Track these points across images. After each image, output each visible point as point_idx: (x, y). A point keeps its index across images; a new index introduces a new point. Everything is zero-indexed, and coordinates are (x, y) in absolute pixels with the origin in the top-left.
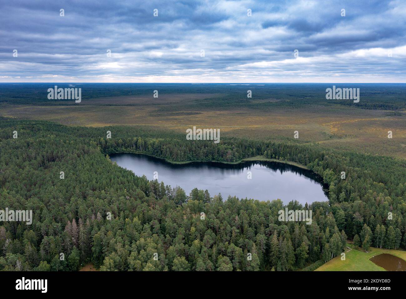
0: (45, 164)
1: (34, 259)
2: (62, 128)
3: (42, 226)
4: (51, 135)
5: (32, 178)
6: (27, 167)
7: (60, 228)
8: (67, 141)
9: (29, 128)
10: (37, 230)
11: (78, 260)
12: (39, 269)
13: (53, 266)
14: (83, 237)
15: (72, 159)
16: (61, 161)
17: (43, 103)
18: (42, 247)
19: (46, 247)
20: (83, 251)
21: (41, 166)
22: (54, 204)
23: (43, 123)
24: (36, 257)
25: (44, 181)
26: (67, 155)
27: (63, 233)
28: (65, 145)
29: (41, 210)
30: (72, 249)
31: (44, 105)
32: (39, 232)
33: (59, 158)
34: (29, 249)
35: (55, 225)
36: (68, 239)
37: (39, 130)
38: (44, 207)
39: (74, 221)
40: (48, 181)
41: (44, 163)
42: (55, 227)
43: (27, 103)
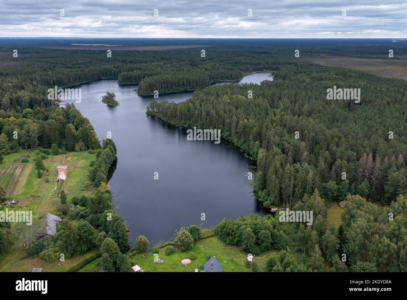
0: (350, 107)
1: (325, 176)
2: (375, 78)
3: (337, 151)
4: (361, 82)
5: (336, 115)
6: (333, 105)
7: (355, 158)
8: (378, 88)
9: (341, 74)
10: (332, 154)
11: (367, 193)
12: (327, 186)
13: (341, 189)
14: (377, 173)
15: (380, 105)
16: (367, 105)
17: (360, 55)
18: (334, 168)
19: (338, 169)
20: (374, 188)
21: (346, 108)
22: (353, 137)
23: (355, 72)
24: (327, 175)
25: (347, 119)
26: (376, 101)
27: (357, 163)
28: (375, 91)
29: (340, 138)
30: (362, 181)
31: (359, 57)
32: (334, 156)
33: (366, 103)
34: (322, 164)
35: (350, 153)
36: (361, 170)
37: (351, 76)
38: (342, 137)
39: (371, 155)
40: (350, 120)
41: (350, 105)
42: (350, 154)
43: (344, 55)
